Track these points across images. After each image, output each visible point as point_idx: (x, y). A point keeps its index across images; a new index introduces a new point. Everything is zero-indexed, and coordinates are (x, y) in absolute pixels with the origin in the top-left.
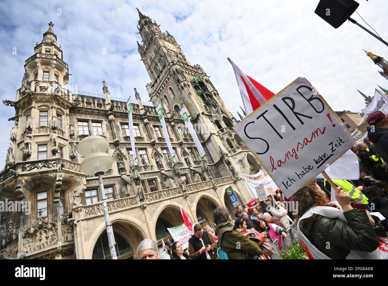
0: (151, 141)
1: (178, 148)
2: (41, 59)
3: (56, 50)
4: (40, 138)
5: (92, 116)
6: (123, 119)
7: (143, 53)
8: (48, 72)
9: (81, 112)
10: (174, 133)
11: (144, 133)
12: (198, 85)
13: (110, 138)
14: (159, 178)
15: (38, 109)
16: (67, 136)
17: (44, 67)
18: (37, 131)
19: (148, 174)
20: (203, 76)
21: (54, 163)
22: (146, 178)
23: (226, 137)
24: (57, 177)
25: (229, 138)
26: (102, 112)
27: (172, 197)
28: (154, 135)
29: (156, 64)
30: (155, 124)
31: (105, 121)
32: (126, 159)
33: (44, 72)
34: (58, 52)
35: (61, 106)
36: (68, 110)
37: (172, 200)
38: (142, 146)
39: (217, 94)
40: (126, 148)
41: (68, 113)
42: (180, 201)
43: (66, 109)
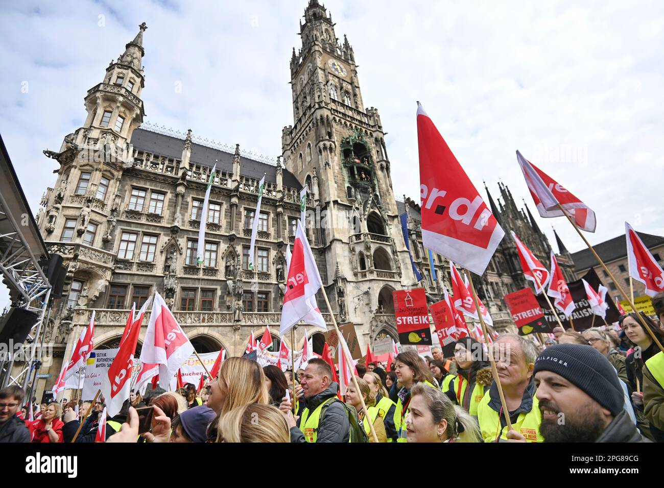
0: (231, 234)
1: (272, 250)
2: (104, 93)
3: (133, 76)
4: (70, 209)
5: (154, 183)
6: (200, 193)
7: (295, 71)
8: (111, 112)
9: (140, 176)
10: (276, 226)
11: (225, 218)
12: (352, 148)
13: (169, 220)
14: (221, 289)
15: (79, 169)
16: (107, 211)
17: (107, 104)
18: (70, 200)
19: (206, 282)
20: (374, 131)
21: (72, 249)
22: (200, 286)
23: (359, 248)
24: (69, 267)
25: (364, 251)
26: (169, 179)
27: (215, 324)
28: (240, 223)
29: (305, 97)
30: (250, 206)
31: (171, 193)
32: (181, 254)
33: (105, 111)
34: (136, 78)
35: (111, 167)
36: (121, 173)
37: (211, 328)
38: (214, 238)
39: (386, 168)
40: (187, 238)
41: (120, 177)
42: (224, 332)
43: (119, 171)
